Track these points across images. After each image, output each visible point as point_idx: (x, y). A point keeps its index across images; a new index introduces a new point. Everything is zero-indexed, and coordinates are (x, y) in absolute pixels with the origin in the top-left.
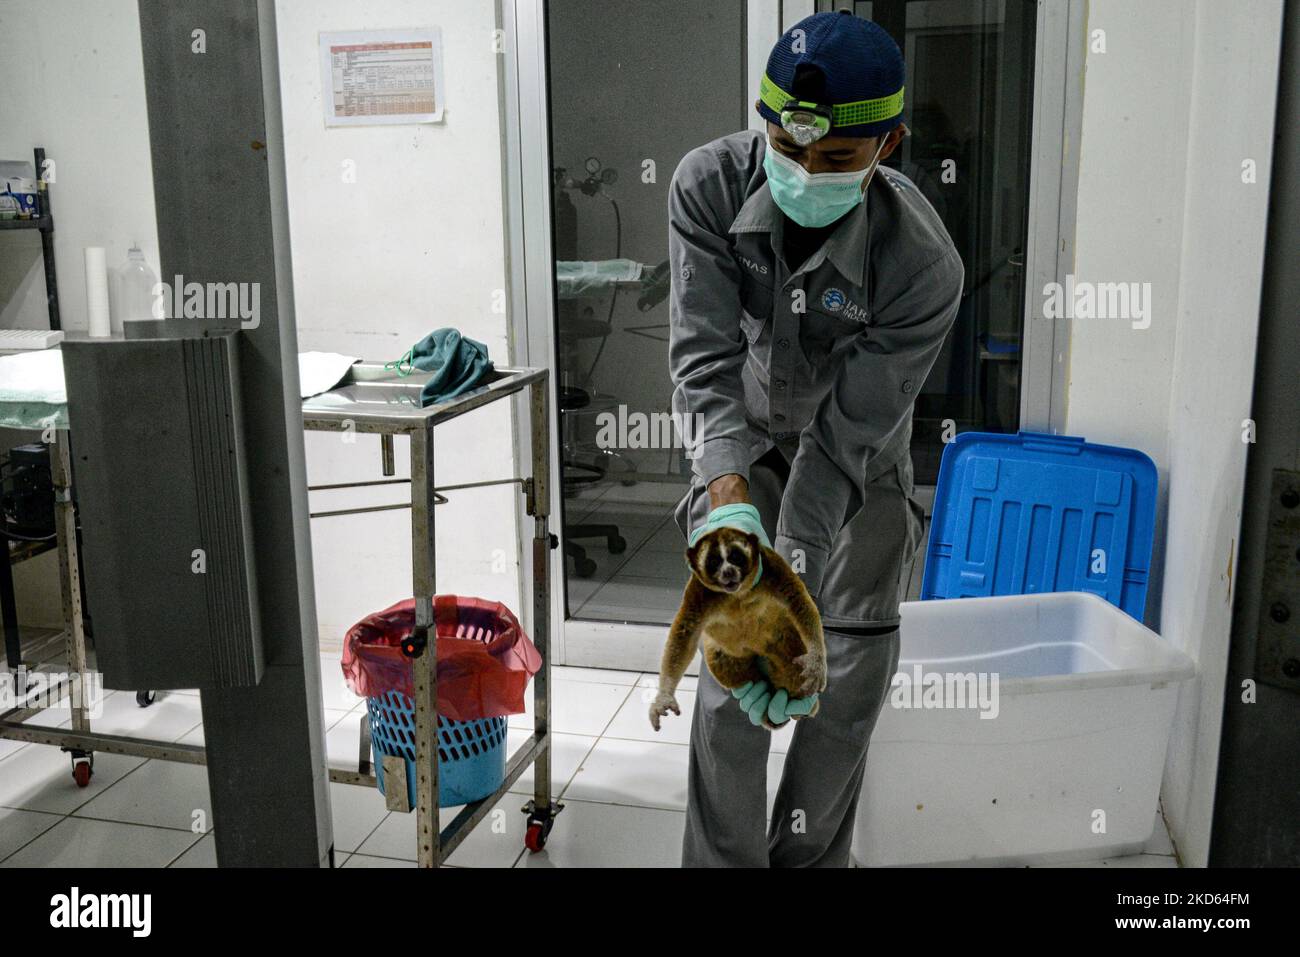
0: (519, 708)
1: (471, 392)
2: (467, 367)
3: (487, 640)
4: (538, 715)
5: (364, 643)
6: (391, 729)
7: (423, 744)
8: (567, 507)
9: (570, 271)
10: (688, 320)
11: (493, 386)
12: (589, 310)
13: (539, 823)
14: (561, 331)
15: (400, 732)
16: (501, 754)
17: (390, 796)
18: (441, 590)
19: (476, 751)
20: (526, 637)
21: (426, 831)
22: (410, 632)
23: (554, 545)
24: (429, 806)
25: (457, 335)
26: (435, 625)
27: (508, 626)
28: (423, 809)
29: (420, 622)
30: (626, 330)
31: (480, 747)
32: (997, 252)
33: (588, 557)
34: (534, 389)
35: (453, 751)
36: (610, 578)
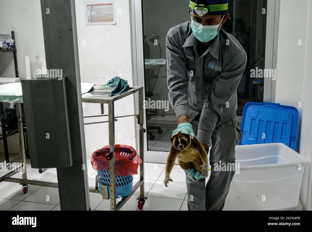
0: (136, 173)
1: (123, 93)
2: (122, 86)
3: (128, 156)
4: (141, 175)
5: (97, 157)
6: (104, 178)
7: (112, 182)
8: (148, 122)
9: (148, 62)
10: (172, 72)
11: (129, 91)
12: (153, 72)
13: (141, 202)
14: (146, 77)
15: (106, 179)
16: (131, 185)
17: (104, 195)
18: (116, 143)
19: (125, 184)
20: (138, 155)
21: (113, 204)
22: (108, 154)
23: (145, 132)
24: (113, 198)
25: (120, 78)
26: (115, 152)
27: (133, 152)
28: (112, 199)
29: (111, 151)
30: (162, 77)
31: (126, 183)
32: (257, 56)
33: (153, 135)
34: (139, 92)
35: (119, 184)
36: (159, 140)
